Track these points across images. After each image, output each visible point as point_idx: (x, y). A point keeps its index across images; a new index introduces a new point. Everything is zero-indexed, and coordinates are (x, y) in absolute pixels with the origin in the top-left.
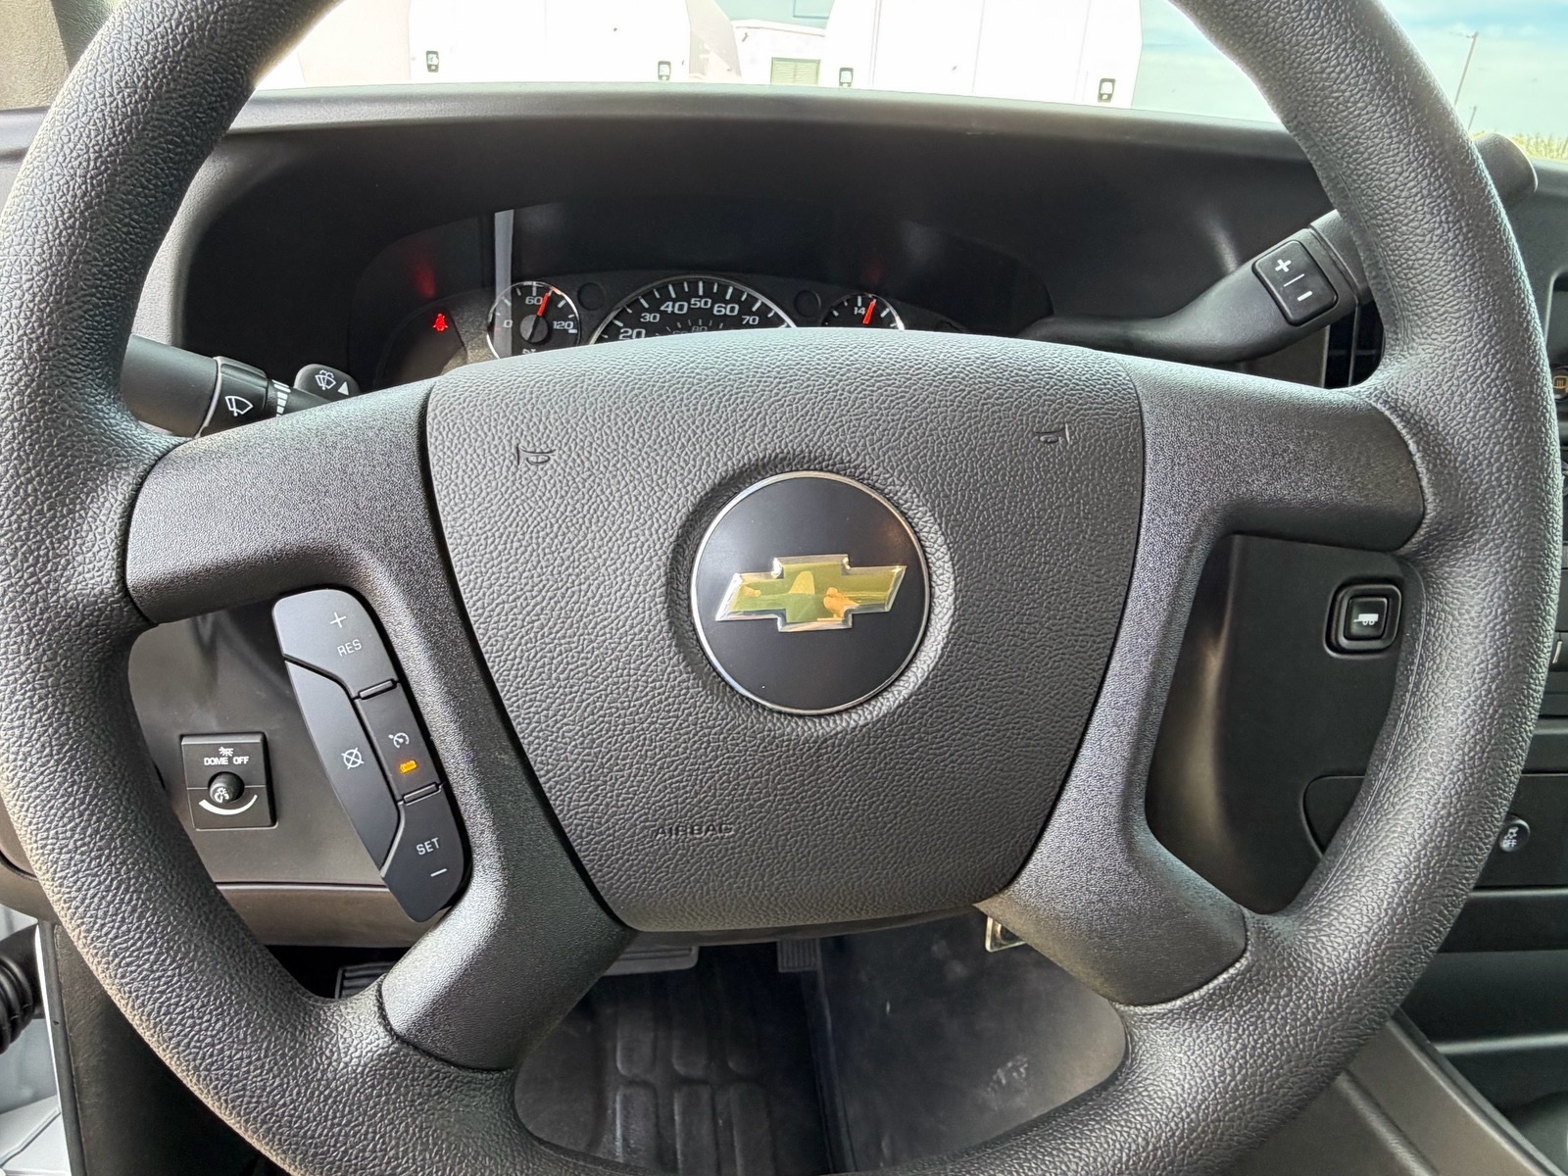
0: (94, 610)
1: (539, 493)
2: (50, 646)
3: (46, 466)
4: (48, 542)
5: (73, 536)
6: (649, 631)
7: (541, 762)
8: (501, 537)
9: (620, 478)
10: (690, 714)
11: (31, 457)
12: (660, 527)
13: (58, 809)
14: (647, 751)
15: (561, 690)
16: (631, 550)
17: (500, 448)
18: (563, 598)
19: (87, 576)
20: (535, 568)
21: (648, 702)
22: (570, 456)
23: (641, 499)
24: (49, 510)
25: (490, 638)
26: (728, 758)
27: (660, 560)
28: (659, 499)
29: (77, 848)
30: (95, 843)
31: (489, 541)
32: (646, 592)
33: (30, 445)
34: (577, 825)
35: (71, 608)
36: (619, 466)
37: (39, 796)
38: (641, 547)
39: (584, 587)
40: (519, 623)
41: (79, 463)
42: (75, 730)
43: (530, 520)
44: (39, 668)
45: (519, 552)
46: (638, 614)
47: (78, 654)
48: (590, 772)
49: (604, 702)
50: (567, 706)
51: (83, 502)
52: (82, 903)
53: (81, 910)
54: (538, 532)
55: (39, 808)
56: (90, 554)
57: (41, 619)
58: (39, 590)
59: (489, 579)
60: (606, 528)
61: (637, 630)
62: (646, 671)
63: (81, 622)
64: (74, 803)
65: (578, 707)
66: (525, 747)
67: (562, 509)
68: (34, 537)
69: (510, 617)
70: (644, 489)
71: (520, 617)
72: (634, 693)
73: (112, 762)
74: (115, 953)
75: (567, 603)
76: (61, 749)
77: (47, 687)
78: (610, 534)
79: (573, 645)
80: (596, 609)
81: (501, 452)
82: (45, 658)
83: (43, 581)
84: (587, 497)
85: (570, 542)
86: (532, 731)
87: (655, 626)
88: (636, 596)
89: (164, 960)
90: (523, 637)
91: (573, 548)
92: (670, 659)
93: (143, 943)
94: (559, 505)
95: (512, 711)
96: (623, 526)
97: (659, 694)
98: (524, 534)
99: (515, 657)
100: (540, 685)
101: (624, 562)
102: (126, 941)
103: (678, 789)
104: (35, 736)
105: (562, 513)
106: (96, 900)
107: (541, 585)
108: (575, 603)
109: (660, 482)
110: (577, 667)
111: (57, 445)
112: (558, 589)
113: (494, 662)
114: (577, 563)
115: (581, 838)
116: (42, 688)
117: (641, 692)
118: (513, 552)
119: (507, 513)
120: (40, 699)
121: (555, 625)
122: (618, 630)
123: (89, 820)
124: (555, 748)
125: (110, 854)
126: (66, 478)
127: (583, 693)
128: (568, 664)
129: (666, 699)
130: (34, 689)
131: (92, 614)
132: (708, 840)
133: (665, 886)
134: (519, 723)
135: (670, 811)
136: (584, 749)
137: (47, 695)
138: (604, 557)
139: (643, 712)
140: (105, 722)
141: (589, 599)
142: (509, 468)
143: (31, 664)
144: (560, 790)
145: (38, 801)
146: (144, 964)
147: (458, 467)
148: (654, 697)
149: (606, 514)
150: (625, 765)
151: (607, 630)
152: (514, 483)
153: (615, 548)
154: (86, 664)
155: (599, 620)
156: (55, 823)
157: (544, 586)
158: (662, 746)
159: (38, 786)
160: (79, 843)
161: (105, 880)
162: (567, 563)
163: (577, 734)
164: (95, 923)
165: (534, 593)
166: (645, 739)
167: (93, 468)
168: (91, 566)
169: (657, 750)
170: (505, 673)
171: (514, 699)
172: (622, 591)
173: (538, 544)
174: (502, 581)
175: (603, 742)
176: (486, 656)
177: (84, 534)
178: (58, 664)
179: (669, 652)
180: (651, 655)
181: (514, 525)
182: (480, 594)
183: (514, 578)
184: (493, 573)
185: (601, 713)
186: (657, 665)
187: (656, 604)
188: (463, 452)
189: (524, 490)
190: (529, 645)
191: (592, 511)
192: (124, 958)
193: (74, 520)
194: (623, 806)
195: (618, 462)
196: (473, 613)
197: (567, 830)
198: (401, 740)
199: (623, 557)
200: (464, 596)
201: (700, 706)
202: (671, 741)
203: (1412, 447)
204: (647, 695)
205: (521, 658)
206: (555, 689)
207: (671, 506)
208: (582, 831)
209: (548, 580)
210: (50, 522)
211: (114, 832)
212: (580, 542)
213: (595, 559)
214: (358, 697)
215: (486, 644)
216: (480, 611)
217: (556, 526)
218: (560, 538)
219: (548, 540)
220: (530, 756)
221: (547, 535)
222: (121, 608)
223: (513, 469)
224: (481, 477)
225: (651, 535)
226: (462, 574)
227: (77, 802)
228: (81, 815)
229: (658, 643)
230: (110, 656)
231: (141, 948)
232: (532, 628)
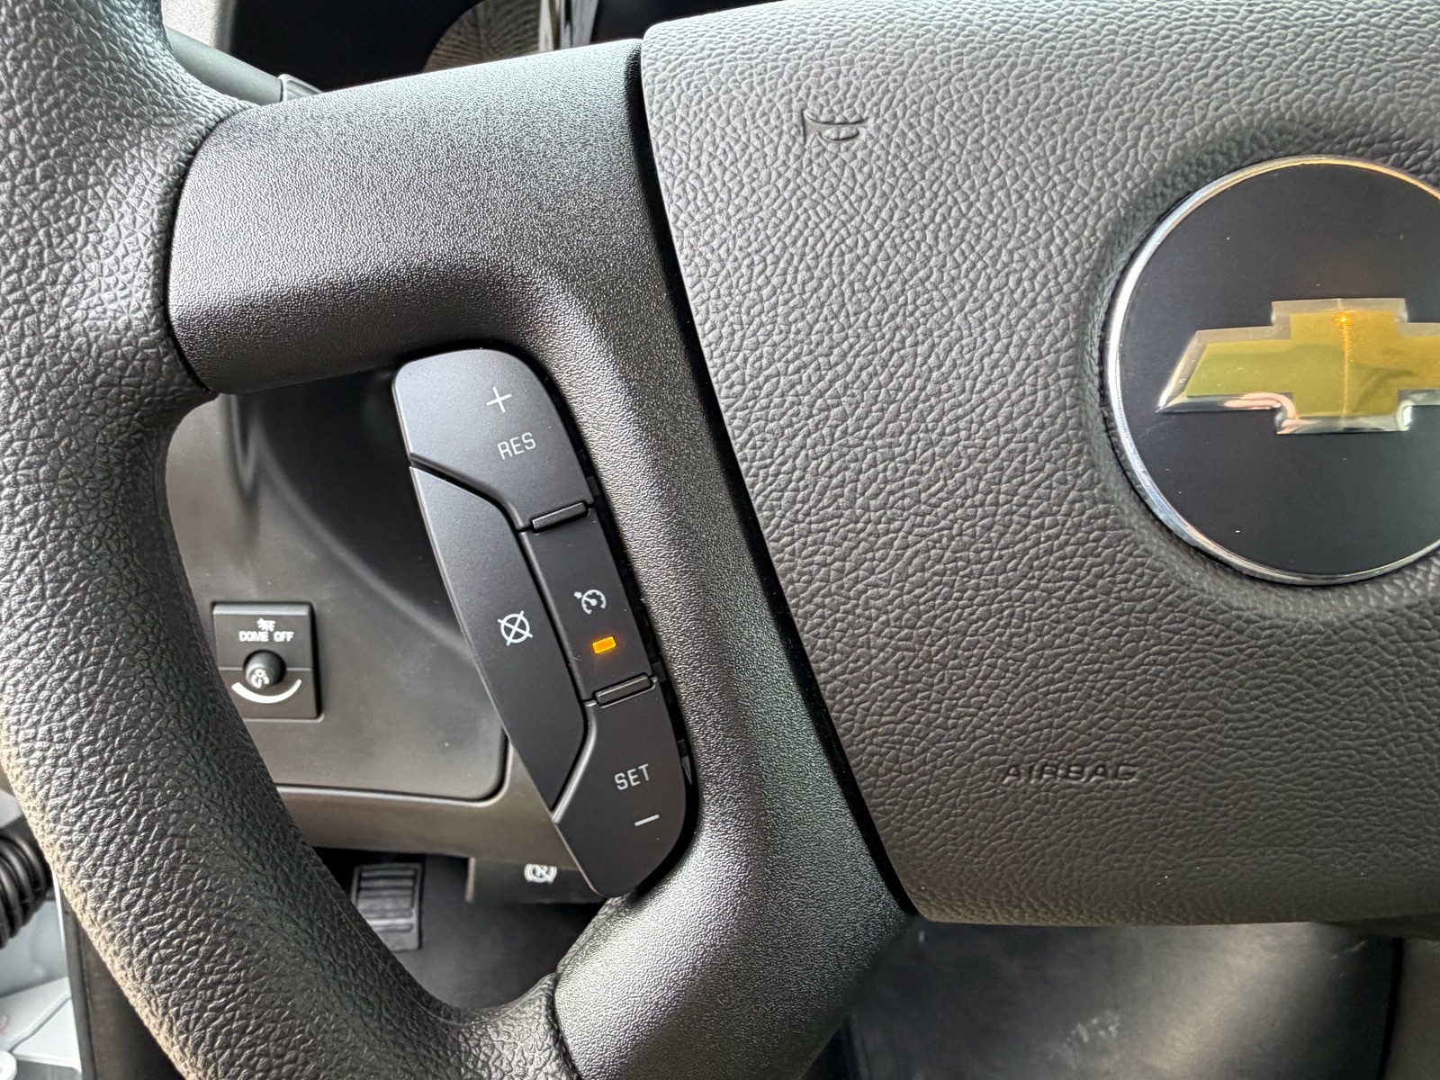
0: (115, 358)
1: (842, 188)
2: (43, 415)
3: (41, 102)
4: (41, 233)
5: (82, 228)
6: (1042, 427)
7: (823, 649)
8: (776, 263)
9: (987, 162)
10: (1100, 576)
11: (16, 82)
12: (1066, 243)
13: (53, 691)
14: (1012, 636)
15: (870, 527)
16: (1011, 284)
17: (773, 116)
18: (884, 366)
19: (106, 296)
20: (836, 316)
21: (1025, 551)
22: (895, 127)
23: (1028, 196)
24: (45, 177)
25: (751, 435)
26: (1158, 653)
27: (1067, 300)
28: (1063, 197)
29: (82, 759)
30: (112, 751)
31: (757, 269)
32: (1040, 357)
33: (13, 59)
34: (872, 755)
35: (78, 350)
36: (984, 142)
37: (22, 668)
38: (1032, 279)
39: (920, 349)
40: (804, 410)
41: (93, 106)
42: (83, 557)
43: (828, 235)
44: (24, 448)
45: (809, 287)
46: (1024, 395)
47: (89, 431)
48: (906, 668)
49: (945, 549)
50: (878, 555)
51: (98, 173)
52: (90, 852)
53: (88, 863)
54: (842, 254)
55: (21, 687)
56: (111, 260)
57: (29, 365)
58: (26, 314)
59: (754, 334)
60: (963, 246)
61: (1018, 423)
62: (1028, 497)
63: (95, 376)
64: (78, 681)
65: (897, 558)
66: (798, 622)
67: (884, 214)
68: (20, 221)
69: (789, 399)
70: (1033, 179)
71: (806, 399)
72: (1002, 535)
73: (142, 616)
74: (143, 939)
75: (891, 376)
76: (59, 588)
77: (37, 481)
78: (972, 257)
79: (897, 450)
80: (944, 387)
81: (773, 122)
82: (34, 432)
83: (33, 299)
84: (928, 194)
85: (900, 271)
86: (813, 596)
87: (1054, 417)
88: (1019, 366)
89: (223, 955)
90: (809, 434)
91: (906, 282)
92: (1078, 476)
93: (188, 925)
94: (880, 209)
95: (781, 561)
96: (996, 243)
97: (1048, 538)
98: (817, 258)
99: (794, 469)
100: (833, 517)
101: (999, 305)
102: (161, 920)
103: (1058, 703)
104: (16, 564)
105: (885, 223)
106: (113, 847)
107: (845, 345)
108: (905, 377)
109: (1062, 167)
110: (903, 487)
111: (59, 67)
112: (875, 352)
113: (756, 475)
114: (910, 308)
115: (877, 775)
116: (29, 482)
117: (1016, 533)
118: (796, 289)
119: (787, 223)
120: (26, 502)
121: (868, 413)
122: (982, 423)
123: (104, 711)
124: (850, 625)
125: (136, 769)
126: (73, 127)
127: (909, 533)
128: (886, 482)
129: (1061, 547)
130: (16, 483)
131: (111, 364)
132: (1091, 789)
133: (1000, 861)
134: (792, 582)
135: (1037, 740)
136: (901, 628)
137: (36, 496)
138: (960, 296)
139: (1015, 569)
140: (128, 550)
141: (931, 371)
142: (788, 150)
143: (11, 441)
144: (851, 696)
145: (20, 674)
146: (189, 960)
147: (700, 148)
148: (1038, 543)
149: (963, 223)
150: (969, 658)
151: (962, 424)
152: (798, 172)
153: (982, 280)
154: (100, 449)
155: (947, 406)
156: (46, 714)
157: (851, 347)
158: (1040, 629)
159: (19, 649)
160: (86, 750)
161: (129, 813)
162: (891, 309)
163: (891, 602)
164: (111, 886)
165: (833, 359)
166: (1012, 615)
167: (118, 118)
168: (111, 280)
169: (1031, 635)
170: (775, 495)
171: (785, 540)
172: (995, 356)
173: (841, 274)
174: (776, 338)
175: (936, 617)
176: (743, 466)
177: (101, 226)
178: (57, 444)
179: (1077, 464)
180: (1041, 470)
181: (800, 243)
182: (738, 360)
183: (798, 332)
184: (762, 325)
185: (938, 567)
186: (1050, 487)
187: (1058, 379)
188: (707, 125)
189: (816, 184)
190: (819, 449)
191: (938, 219)
192: (156, 948)
193: (84, 201)
194: (955, 726)
195: (982, 135)
196: (724, 392)
197: (852, 762)
198: (594, 602)
199: (996, 296)
200: (709, 364)
201: (1122, 562)
202: (1058, 622)
204: (1025, 538)
205: (805, 470)
206: (860, 525)
207: (1086, 207)
208: (879, 764)
209: (858, 336)
210: (45, 198)
211: (144, 732)
212: (916, 271)
213: (944, 300)
214: (530, 528)
215: (744, 446)
216: (737, 388)
217: (874, 245)
218: (881, 265)
219: (859, 267)
220: (804, 636)
221: (859, 258)
222: (159, 357)
223: (796, 149)
224: (740, 165)
225: (1050, 257)
226: (707, 326)
227: (84, 681)
228: (90, 702)
229: (1057, 447)
230: (139, 442)
231: (185, 933)
232: (827, 418)
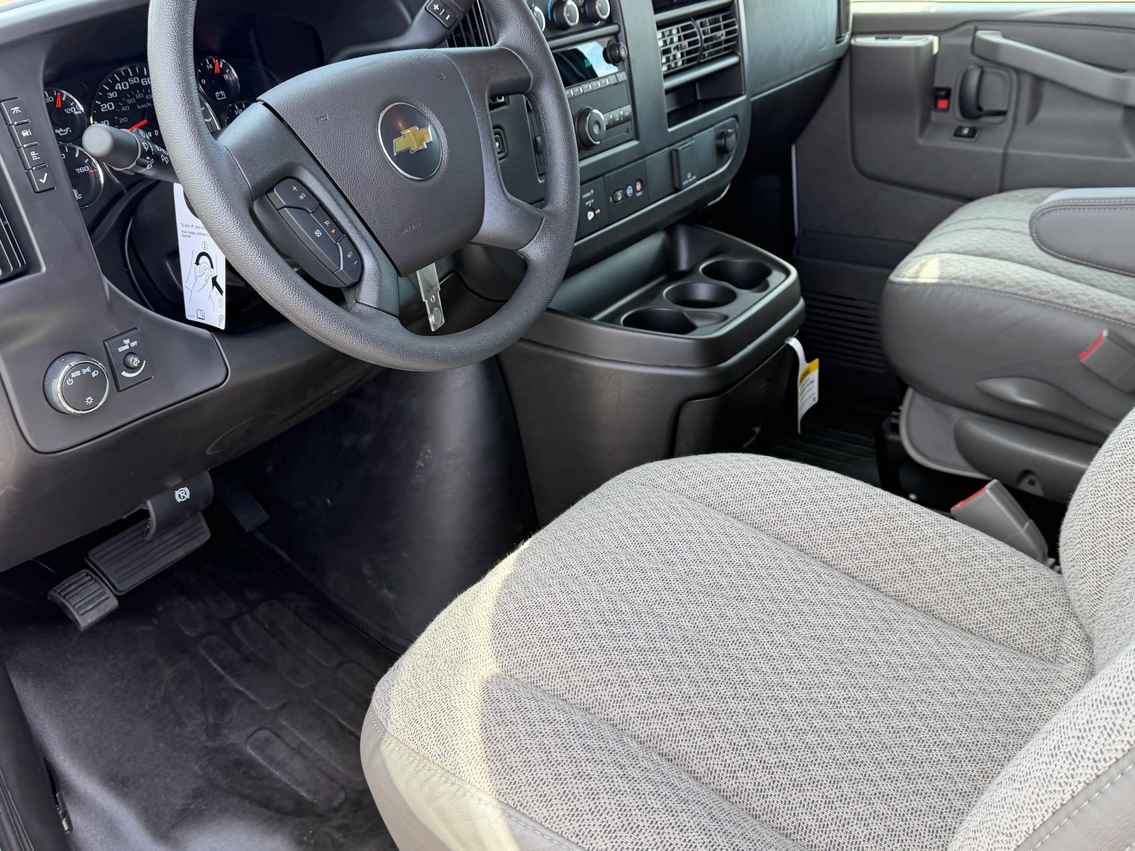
66: (361, 214)
132: (415, 230)
142: (317, 124)
176: (340, 187)
194: (392, 225)
198: (328, 224)
203: (520, 58)
214: (312, 212)
220: (363, 217)
